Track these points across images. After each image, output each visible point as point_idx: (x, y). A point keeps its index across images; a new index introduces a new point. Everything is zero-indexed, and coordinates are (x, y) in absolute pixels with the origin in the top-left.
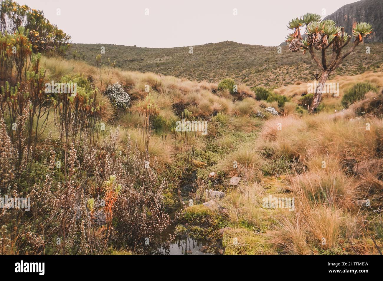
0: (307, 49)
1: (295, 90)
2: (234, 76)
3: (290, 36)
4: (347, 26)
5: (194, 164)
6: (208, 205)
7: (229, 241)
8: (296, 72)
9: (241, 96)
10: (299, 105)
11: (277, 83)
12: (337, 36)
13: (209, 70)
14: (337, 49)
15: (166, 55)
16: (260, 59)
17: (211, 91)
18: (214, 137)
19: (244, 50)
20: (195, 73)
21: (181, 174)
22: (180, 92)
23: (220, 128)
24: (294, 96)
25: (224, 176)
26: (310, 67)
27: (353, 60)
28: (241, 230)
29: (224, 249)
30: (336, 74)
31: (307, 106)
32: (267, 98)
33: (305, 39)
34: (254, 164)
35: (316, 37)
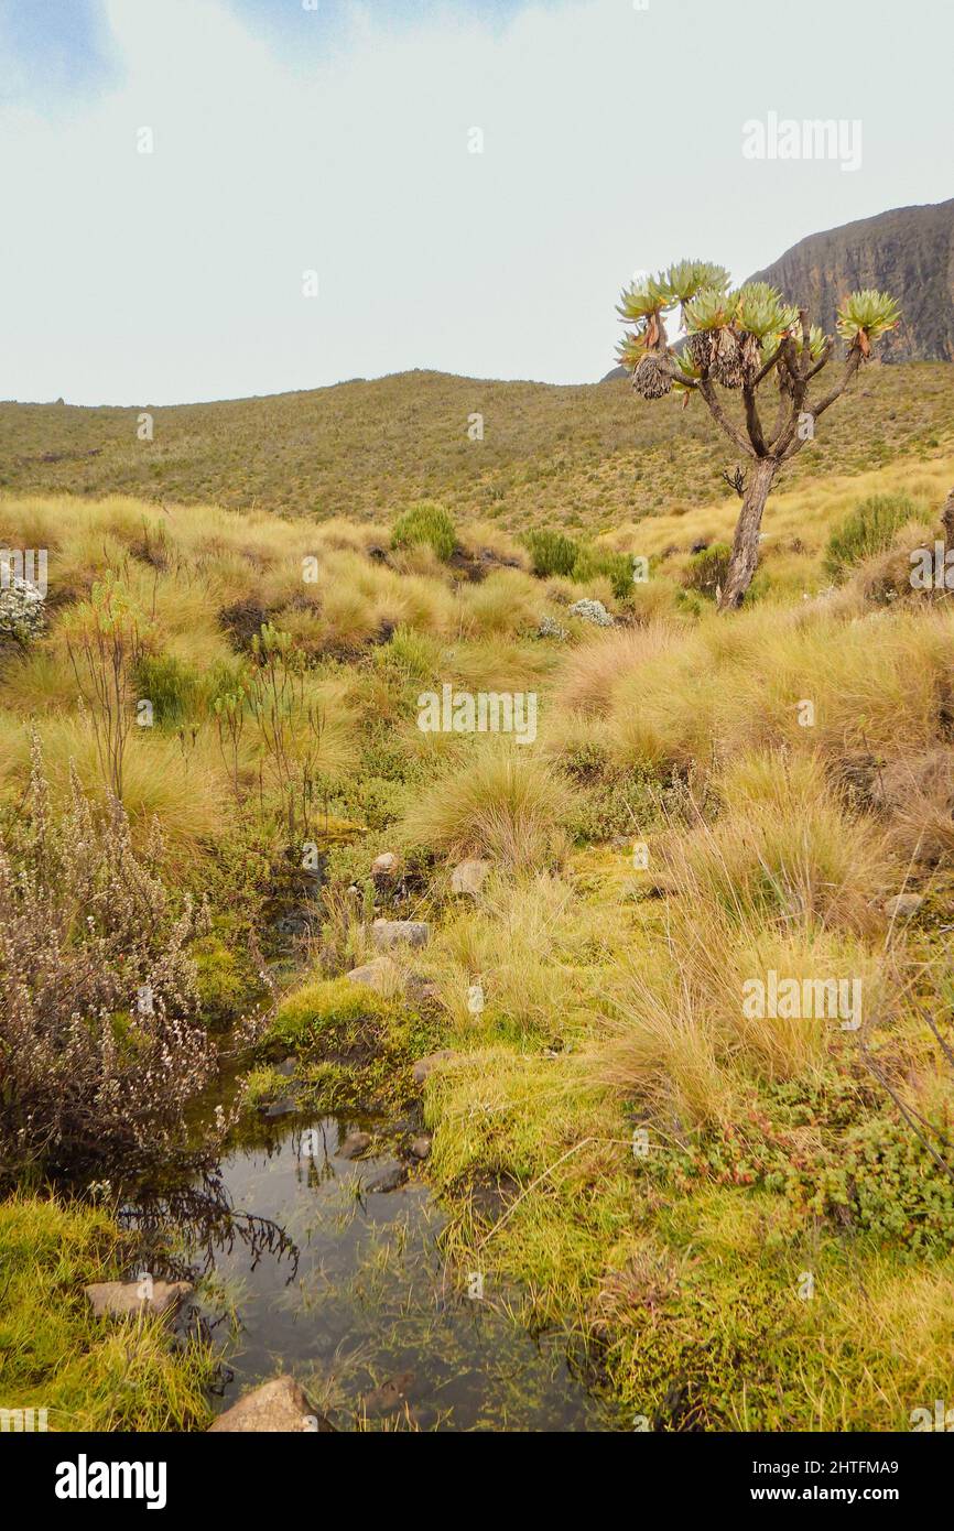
0: (694, 386)
1: (669, 535)
2: (451, 497)
3: (633, 343)
4: (822, 308)
5: (315, 829)
6: (367, 976)
7: (449, 1100)
8: (668, 473)
9: (479, 567)
10: (686, 586)
11: (606, 515)
12: (787, 339)
13: (357, 478)
14: (792, 382)
15: (187, 432)
16: (539, 431)
17: (367, 553)
18: (388, 723)
19: (480, 400)
20: (304, 495)
21: (266, 874)
22: (245, 562)
23: (406, 689)
24: (667, 554)
25: (431, 863)
26: (714, 453)
27: (853, 424)
28: (491, 1053)
29: (430, 1133)
30: (802, 474)
31: (712, 589)
32: (571, 567)
33: (685, 352)
34: (535, 804)
35: (718, 343)
